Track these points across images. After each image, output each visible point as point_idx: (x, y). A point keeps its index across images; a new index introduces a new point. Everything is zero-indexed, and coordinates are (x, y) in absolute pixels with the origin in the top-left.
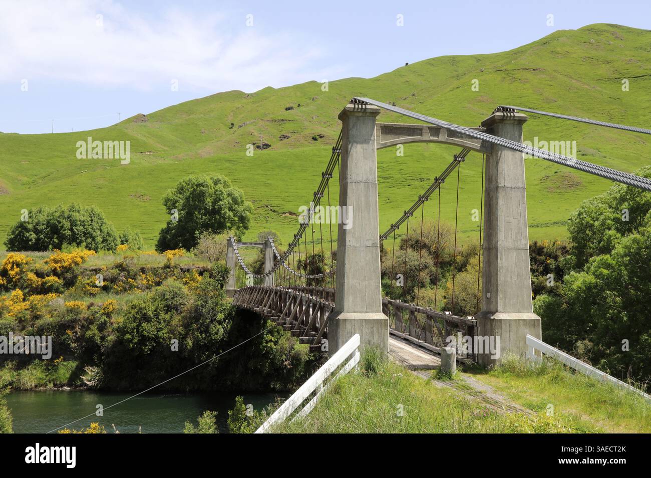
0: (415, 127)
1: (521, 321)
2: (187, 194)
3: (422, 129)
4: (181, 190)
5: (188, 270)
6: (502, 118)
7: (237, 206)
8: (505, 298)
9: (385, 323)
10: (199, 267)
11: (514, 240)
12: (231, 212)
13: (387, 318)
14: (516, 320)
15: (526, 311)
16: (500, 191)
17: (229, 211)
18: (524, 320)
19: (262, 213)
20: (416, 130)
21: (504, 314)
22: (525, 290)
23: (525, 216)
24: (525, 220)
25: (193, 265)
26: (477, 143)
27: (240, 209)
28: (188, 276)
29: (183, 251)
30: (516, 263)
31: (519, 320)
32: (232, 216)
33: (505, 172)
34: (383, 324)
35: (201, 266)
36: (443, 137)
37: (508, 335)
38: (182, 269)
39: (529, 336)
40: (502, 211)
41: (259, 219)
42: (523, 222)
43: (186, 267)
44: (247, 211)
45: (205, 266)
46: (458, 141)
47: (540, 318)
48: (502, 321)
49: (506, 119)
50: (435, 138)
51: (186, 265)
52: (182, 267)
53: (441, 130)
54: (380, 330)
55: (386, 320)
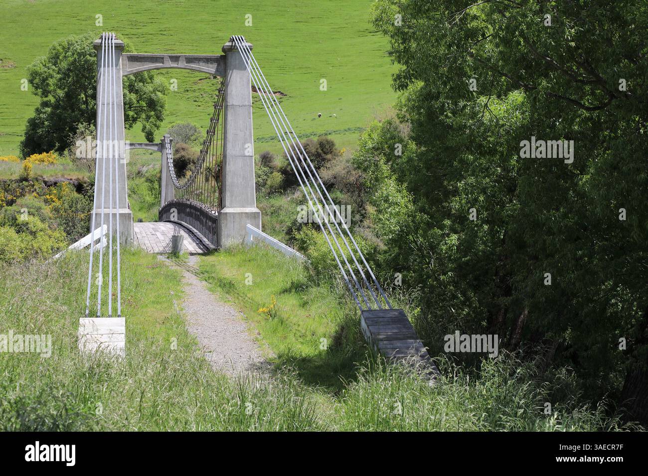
0: (158, 56)
1: (243, 214)
2: (64, 65)
3: (163, 58)
4: (55, 59)
5: (55, 184)
6: (230, 47)
7: (141, 84)
8: (232, 196)
9: (129, 216)
10: (71, 179)
11: (240, 149)
12: (132, 94)
13: (130, 212)
14: (239, 213)
15: (249, 206)
16: (229, 108)
17: (130, 93)
18: (246, 213)
19: (207, 89)
20: (158, 59)
21: (230, 209)
22: (249, 189)
23: (250, 130)
24: (250, 133)
25: (63, 176)
26: (212, 68)
27: (149, 88)
28: (55, 192)
29: (54, 155)
30: (242, 168)
31: (242, 213)
32: (135, 101)
33: (234, 92)
34: (127, 217)
35: (74, 178)
36: (182, 64)
37: (232, 225)
38: (45, 182)
39: (249, 226)
40: (231, 125)
41: (201, 100)
42: (249, 134)
43: (52, 179)
44: (159, 91)
45: (80, 177)
46: (195, 67)
47: (260, 211)
48: (228, 215)
49: (234, 49)
50: (176, 65)
51: (52, 176)
52: (46, 179)
53: (180, 58)
54: (125, 222)
55: (130, 214)
